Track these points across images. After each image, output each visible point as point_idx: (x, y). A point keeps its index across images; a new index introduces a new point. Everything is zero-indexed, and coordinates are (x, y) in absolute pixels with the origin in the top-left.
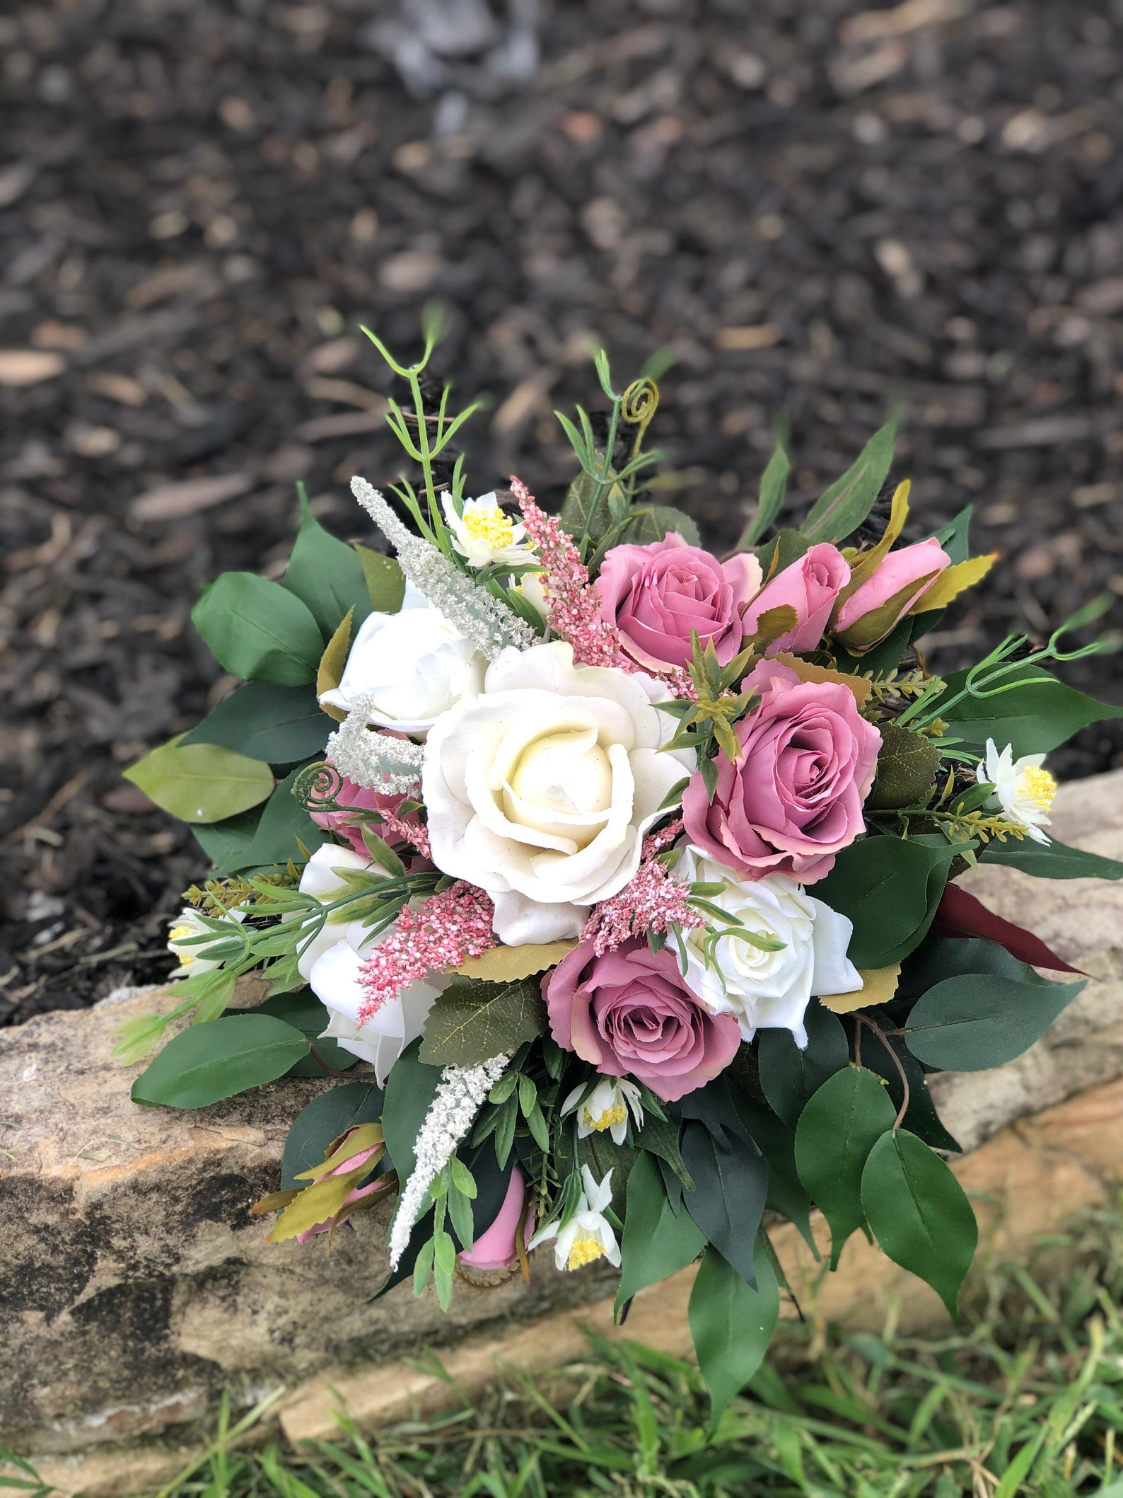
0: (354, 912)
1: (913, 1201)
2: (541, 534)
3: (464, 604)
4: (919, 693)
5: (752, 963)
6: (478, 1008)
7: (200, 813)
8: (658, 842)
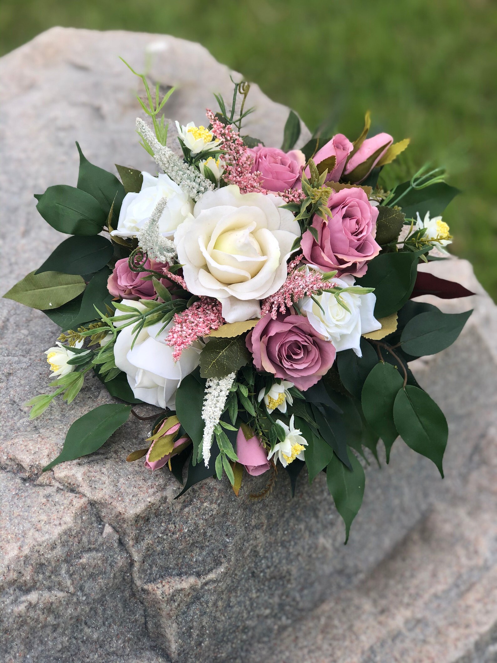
0: (150, 321)
1: (417, 418)
2: (223, 135)
3: (186, 175)
4: (384, 198)
5: (338, 318)
6: (220, 352)
7: (50, 304)
8: (293, 265)
